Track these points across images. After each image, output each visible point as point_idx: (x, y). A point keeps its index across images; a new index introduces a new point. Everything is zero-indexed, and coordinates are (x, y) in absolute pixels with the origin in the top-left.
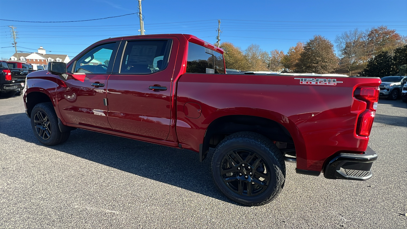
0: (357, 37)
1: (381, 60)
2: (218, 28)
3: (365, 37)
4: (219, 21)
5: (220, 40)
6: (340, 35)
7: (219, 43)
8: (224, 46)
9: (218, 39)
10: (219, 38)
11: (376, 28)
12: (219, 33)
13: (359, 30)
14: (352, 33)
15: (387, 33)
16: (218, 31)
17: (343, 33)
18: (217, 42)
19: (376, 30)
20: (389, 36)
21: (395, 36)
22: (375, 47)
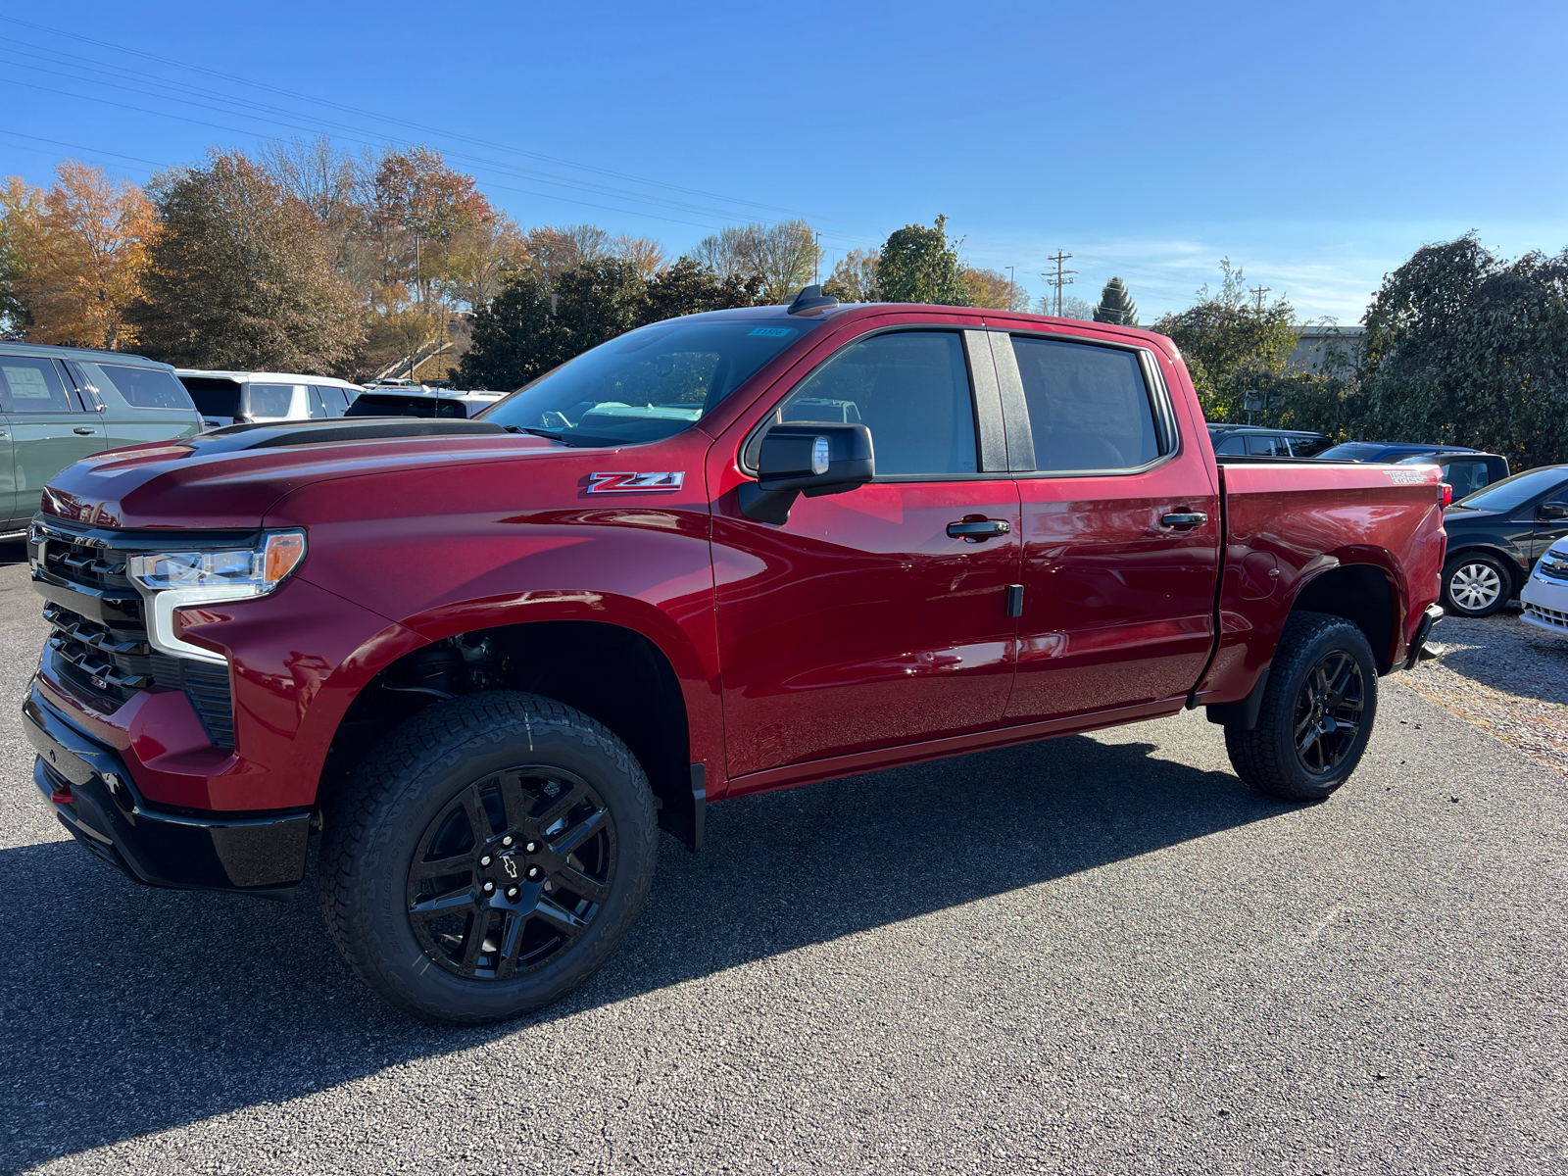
0: (333, 178)
3: (363, 185)
15: (448, 185)
19: (402, 162)
20: (454, 198)
21: (477, 205)
22: (420, 244)
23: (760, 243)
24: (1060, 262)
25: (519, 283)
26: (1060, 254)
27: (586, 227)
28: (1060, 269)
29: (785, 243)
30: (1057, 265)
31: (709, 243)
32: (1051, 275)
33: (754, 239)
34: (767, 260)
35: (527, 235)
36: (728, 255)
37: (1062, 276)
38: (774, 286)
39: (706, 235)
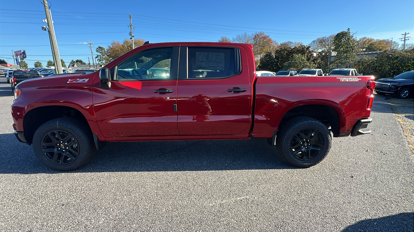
0: (247, 39)
1: (267, 59)
2: (130, 24)
3: (251, 40)
4: (130, 16)
5: (134, 36)
6: (235, 38)
7: (133, 40)
8: (137, 43)
9: (131, 35)
10: (133, 35)
11: (258, 33)
12: (131, 29)
13: (247, 34)
14: (243, 36)
15: (265, 38)
16: (130, 27)
17: (237, 36)
18: (131, 38)
19: (258, 35)
20: (266, 40)
21: (270, 40)
22: (259, 48)
23: (325, 40)
24: (405, 35)
25: (268, 53)
26: (406, 33)
27: (289, 41)
28: (405, 36)
29: (331, 39)
30: (404, 36)
31: (314, 42)
32: (402, 38)
33: (324, 39)
34: (326, 43)
35: (279, 44)
36: (318, 43)
37: (406, 38)
38: (328, 48)
39: (313, 40)
